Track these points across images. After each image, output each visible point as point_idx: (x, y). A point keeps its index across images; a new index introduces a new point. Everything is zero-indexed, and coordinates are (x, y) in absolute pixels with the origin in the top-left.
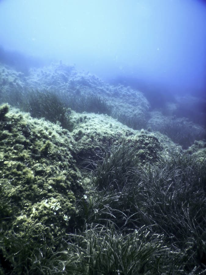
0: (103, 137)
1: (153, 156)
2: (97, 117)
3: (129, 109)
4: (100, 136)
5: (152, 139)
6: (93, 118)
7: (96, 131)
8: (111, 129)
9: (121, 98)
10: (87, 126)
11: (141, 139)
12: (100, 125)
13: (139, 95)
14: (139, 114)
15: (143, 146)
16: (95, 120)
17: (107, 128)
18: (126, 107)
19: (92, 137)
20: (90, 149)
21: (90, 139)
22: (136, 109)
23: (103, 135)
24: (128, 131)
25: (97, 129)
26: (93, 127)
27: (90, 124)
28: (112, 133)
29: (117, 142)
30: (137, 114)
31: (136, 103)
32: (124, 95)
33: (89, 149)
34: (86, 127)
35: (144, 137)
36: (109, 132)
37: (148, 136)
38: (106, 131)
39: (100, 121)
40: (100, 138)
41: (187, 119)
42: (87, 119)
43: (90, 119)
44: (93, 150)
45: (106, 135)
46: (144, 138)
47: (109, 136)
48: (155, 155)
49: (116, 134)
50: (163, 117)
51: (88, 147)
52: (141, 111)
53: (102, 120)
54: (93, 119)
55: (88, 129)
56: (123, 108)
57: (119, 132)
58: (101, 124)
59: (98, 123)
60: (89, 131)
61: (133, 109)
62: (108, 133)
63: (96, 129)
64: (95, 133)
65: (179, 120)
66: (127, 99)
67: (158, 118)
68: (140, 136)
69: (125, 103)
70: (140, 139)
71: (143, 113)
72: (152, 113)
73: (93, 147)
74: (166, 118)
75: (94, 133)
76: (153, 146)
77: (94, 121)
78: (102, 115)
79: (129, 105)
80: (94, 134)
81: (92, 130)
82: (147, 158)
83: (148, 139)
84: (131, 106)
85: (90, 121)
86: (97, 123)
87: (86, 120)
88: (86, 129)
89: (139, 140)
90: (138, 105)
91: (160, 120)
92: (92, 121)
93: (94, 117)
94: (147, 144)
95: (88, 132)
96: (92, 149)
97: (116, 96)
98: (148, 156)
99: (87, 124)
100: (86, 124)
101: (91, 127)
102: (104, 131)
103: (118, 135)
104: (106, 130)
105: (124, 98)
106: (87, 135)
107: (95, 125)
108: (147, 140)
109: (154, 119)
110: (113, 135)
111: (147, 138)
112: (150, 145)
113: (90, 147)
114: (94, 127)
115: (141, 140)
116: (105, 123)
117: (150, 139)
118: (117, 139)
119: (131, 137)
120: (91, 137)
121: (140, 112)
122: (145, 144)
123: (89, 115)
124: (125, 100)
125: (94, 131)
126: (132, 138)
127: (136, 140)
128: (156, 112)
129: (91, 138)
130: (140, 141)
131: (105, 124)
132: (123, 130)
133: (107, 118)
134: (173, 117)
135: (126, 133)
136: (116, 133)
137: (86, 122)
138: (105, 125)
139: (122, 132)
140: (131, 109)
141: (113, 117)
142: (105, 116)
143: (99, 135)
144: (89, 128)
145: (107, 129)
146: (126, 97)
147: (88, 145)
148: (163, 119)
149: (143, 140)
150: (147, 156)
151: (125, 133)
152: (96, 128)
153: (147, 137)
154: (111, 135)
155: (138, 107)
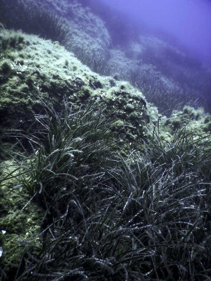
0: (52, 83)
1: (137, 134)
2: (40, 44)
3: (85, 40)
4: (44, 81)
5: (139, 102)
6: (34, 44)
7: (38, 69)
8: (65, 69)
9: (76, 22)
10: (21, 56)
11: (121, 100)
12: (46, 59)
13: (100, 23)
14: (98, 50)
15: (122, 112)
16: (37, 48)
17: (58, 66)
18: (82, 37)
19: (30, 82)
20: (24, 106)
21: (25, 85)
22: (95, 42)
23: (52, 80)
24: (92, 78)
25: (41, 66)
26: (33, 61)
27: (28, 54)
28: (68, 78)
29: (75, 97)
30: (96, 50)
31: (94, 33)
32: (80, 19)
33: (21, 106)
34: (19, 59)
35: (125, 97)
36: (63, 75)
37: (132, 96)
38: (57, 74)
39: (46, 51)
40: (45, 84)
41: (155, 67)
42: (24, 43)
43: (28, 44)
44: (30, 107)
45: (56, 81)
46: (125, 99)
47: (63, 83)
48: (141, 132)
49: (74, 81)
50: (126, 59)
51: (19, 102)
52: (101, 46)
53: (50, 49)
54: (34, 46)
55: (22, 63)
56: (77, 37)
57: (80, 79)
58: (47, 56)
59: (43, 55)
60: (24, 68)
61: (91, 41)
62: (61, 76)
63: (38, 66)
64: (36, 74)
65: (145, 67)
66: (85, 25)
67: (120, 60)
68: (117, 94)
69: (81, 30)
70: (118, 99)
71: (102, 49)
72: (113, 52)
73: (30, 102)
74: (130, 62)
75: (34, 73)
76: (139, 115)
77: (35, 49)
78: (49, 41)
79: (85, 34)
80: (34, 77)
81: (30, 68)
82: (128, 136)
83: (133, 101)
84: (88, 36)
85: (29, 48)
86: (41, 54)
87: (21, 45)
88: (18, 62)
89: (117, 101)
90: (97, 37)
91: (123, 63)
92: (32, 48)
93: (36, 42)
94: (129, 110)
95: (23, 71)
96: (28, 105)
97: (69, 18)
98: (130, 132)
99: (23, 52)
100: (21, 53)
101: (30, 61)
102: (54, 73)
103: (77, 83)
104: (58, 71)
105: (80, 23)
106: (19, 75)
107: (36, 57)
108: (130, 102)
109: (115, 60)
110: (69, 82)
111: (131, 100)
112: (136, 113)
113: (25, 101)
114: (35, 61)
115: (120, 102)
116: (55, 56)
117: (135, 102)
118: (76, 91)
119: (102, 91)
120: (28, 80)
121: (99, 47)
122: (125, 110)
123: (27, 38)
124: (81, 26)
125: (35, 69)
126: (104, 94)
127: (111, 100)
128: (118, 51)
129: (27, 84)
130: (118, 103)
131: (54, 58)
132: (85, 75)
133: (57, 47)
134: (139, 62)
135: (90, 81)
136: (74, 79)
137: (20, 49)
138: (54, 60)
139: (84, 79)
140: (88, 41)
141: (66, 48)
142: (55, 44)
143: (43, 78)
144: (25, 61)
145: (59, 69)
146: (84, 22)
147: (21, 98)
148: (126, 63)
149: (124, 103)
150: (128, 132)
151: (88, 81)
152: (38, 63)
153: (130, 97)
154: (66, 81)
155: (97, 39)
